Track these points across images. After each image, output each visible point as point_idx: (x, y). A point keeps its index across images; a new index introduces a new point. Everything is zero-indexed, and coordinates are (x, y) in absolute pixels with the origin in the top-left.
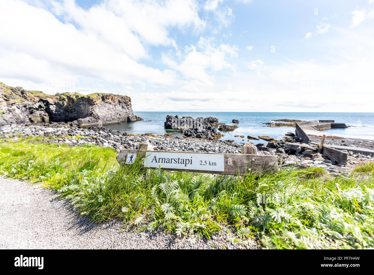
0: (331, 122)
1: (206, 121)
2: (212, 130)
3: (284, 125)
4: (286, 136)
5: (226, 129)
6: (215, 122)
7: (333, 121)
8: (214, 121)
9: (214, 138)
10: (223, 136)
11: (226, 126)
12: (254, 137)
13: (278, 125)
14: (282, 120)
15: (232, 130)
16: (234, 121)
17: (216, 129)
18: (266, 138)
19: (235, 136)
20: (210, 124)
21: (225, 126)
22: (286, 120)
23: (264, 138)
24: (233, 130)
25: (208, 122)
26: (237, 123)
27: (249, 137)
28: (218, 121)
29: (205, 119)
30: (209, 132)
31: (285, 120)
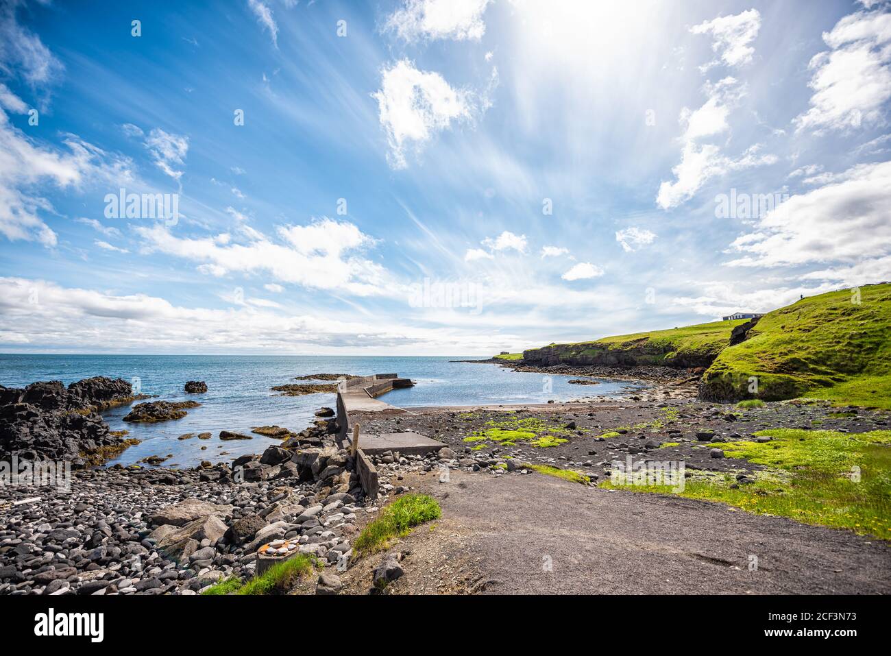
0: (393, 378)
1: (77, 393)
2: (89, 428)
3: (319, 388)
4: (316, 419)
5: (153, 416)
6: (119, 393)
7: (396, 375)
8: (113, 392)
9: (91, 461)
10: (134, 442)
11: (157, 408)
12: (238, 433)
13: (306, 391)
14: (315, 377)
15: (177, 417)
16: (191, 387)
17: (105, 425)
18: (270, 432)
19: (180, 439)
20: (93, 403)
21: (153, 407)
22: (325, 375)
23: (266, 432)
24: (180, 416)
25: (83, 397)
26: (202, 393)
27: (225, 436)
28: (130, 391)
29: (72, 386)
30: (70, 441)
31: (322, 377)
